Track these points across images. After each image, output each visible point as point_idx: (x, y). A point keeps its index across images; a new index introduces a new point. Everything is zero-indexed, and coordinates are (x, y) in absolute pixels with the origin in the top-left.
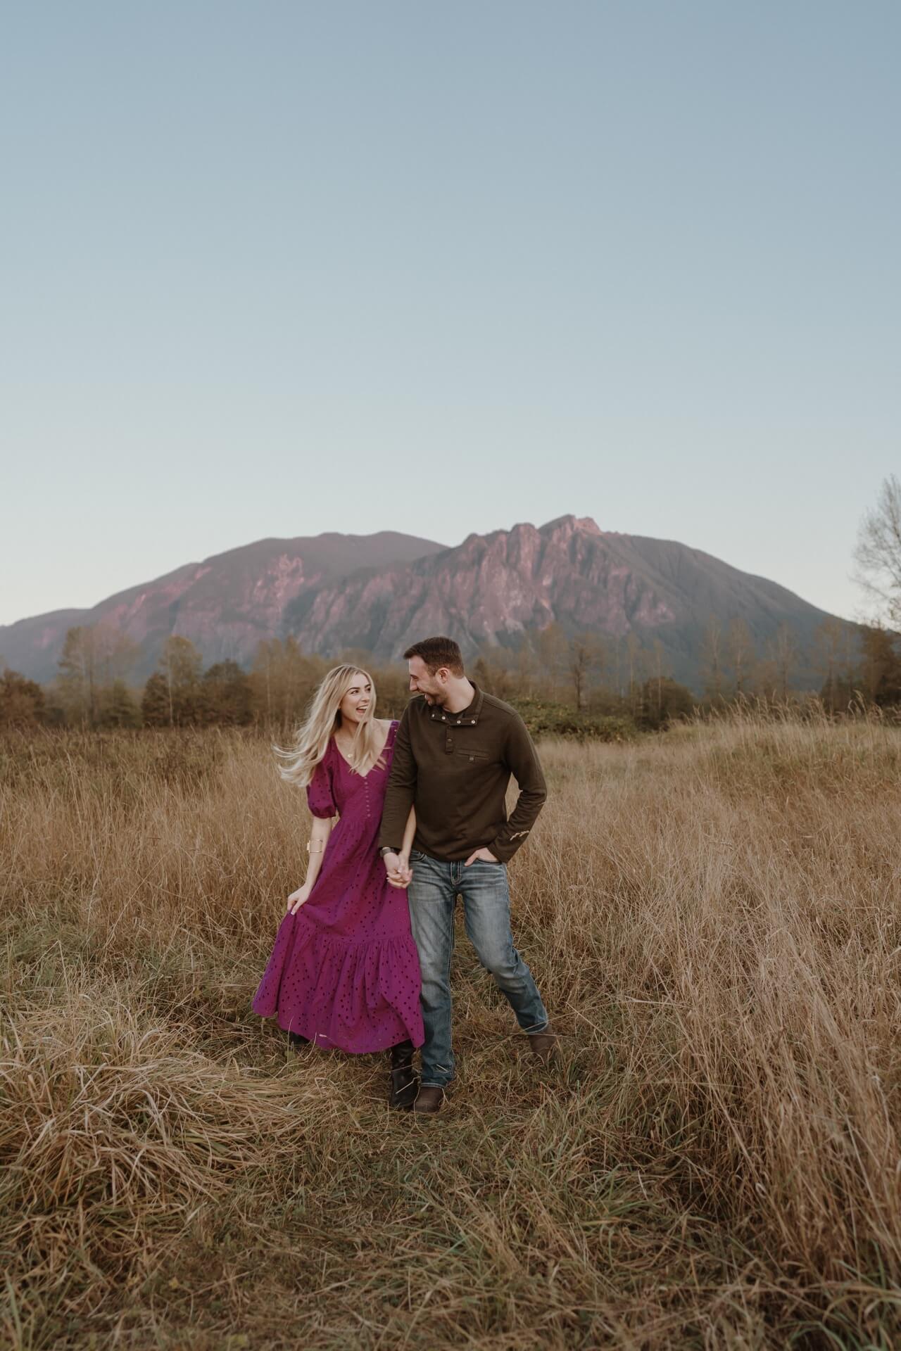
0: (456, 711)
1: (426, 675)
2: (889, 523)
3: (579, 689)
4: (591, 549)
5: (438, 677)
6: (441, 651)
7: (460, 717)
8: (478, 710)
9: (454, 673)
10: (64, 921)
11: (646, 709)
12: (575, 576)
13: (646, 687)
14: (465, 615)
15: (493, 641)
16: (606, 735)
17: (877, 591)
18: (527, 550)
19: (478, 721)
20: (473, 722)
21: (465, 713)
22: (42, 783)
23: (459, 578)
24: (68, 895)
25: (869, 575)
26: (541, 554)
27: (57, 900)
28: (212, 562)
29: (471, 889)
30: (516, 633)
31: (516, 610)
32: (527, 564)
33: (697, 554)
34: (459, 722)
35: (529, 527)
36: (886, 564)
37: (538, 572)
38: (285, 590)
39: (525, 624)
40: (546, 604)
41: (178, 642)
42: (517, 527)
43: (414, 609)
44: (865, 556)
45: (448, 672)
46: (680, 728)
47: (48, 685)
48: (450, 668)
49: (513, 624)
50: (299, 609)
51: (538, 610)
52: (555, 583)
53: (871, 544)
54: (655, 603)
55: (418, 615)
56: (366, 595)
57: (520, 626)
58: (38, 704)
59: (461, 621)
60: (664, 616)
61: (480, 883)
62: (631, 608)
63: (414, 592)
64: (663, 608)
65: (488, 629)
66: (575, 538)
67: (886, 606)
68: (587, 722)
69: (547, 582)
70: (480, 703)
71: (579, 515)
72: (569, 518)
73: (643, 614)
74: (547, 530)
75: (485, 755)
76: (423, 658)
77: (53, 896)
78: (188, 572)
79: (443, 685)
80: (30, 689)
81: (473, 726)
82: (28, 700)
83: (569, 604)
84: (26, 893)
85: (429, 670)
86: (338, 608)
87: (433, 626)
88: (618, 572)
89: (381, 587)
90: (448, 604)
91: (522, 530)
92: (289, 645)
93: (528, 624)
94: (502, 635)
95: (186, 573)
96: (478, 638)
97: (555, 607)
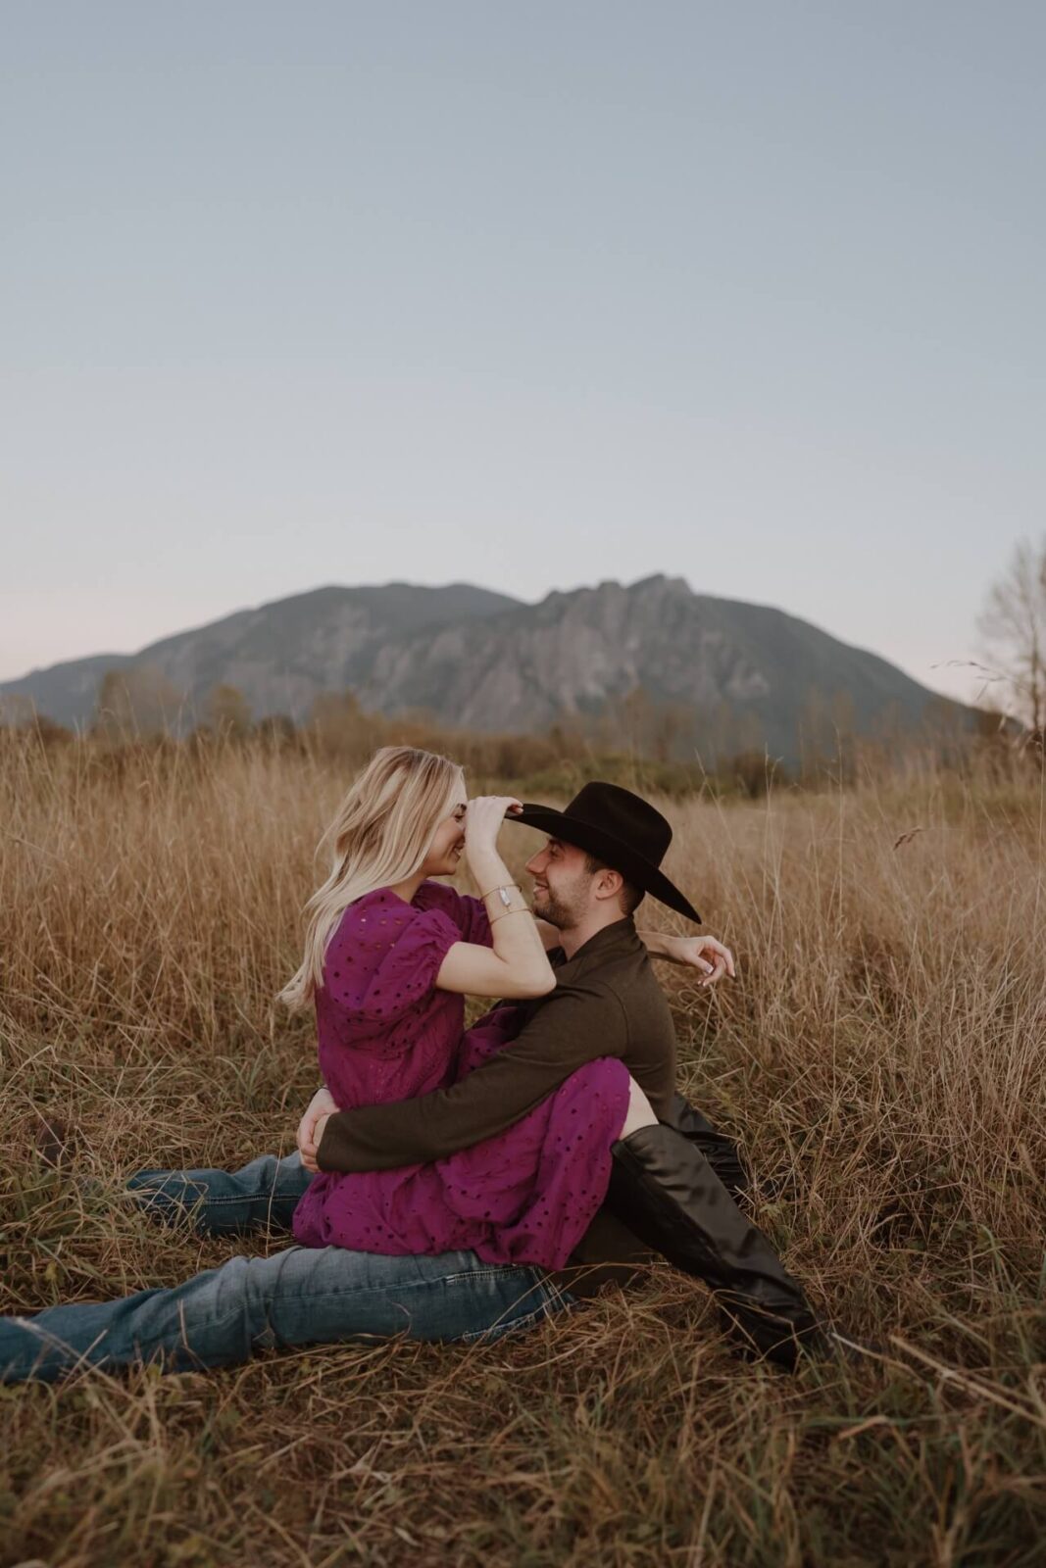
2: (1018, 589)
3: (664, 760)
4: (682, 611)
12: (663, 640)
14: (542, 678)
15: (571, 707)
17: (1001, 665)
18: (612, 611)
23: (537, 635)
25: (992, 645)
26: (629, 612)
28: (269, 608)
30: (597, 700)
31: (597, 675)
32: (611, 624)
35: (615, 585)
36: (1010, 633)
37: (623, 634)
38: (347, 642)
39: (608, 689)
40: (630, 668)
41: (226, 692)
42: (602, 586)
43: (487, 669)
44: (989, 626)
49: (594, 689)
50: (362, 666)
51: (622, 675)
52: (641, 647)
53: (997, 609)
54: (748, 673)
55: (491, 675)
56: (434, 652)
57: (601, 692)
59: (537, 684)
60: (758, 687)
62: (723, 677)
63: (487, 649)
64: (757, 679)
65: (567, 694)
66: (664, 600)
67: (1009, 682)
69: (633, 643)
72: (657, 579)
73: (736, 685)
74: (636, 589)
83: (656, 669)
86: (404, 664)
87: (505, 687)
88: (711, 637)
89: (450, 644)
90: (524, 664)
91: (608, 588)
92: (349, 701)
93: (611, 690)
94: (582, 701)
95: (239, 620)
96: (555, 703)
97: (640, 673)
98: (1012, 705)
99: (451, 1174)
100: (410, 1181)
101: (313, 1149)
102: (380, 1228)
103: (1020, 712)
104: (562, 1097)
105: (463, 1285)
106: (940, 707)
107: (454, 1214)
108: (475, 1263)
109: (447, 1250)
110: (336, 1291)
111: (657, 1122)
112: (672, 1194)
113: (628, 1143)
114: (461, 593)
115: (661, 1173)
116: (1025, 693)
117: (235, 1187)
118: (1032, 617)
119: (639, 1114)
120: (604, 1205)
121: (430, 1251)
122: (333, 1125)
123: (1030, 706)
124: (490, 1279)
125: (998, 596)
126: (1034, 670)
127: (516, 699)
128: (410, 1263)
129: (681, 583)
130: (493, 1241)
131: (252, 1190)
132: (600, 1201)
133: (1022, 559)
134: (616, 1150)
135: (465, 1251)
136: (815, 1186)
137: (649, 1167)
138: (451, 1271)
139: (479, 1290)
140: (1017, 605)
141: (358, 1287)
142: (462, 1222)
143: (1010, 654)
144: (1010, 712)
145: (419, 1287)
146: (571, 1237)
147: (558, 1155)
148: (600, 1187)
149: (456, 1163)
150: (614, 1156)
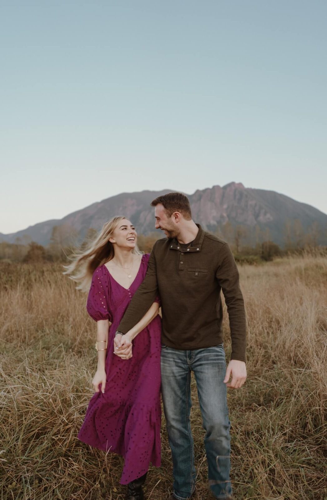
0: (187, 242)
1: (165, 216)
3: (238, 246)
4: (241, 194)
5: (173, 218)
6: (176, 201)
7: (189, 246)
8: (201, 241)
9: (184, 216)
10: (59, 333)
11: (263, 253)
12: (236, 204)
13: (263, 245)
16: (250, 263)
18: (217, 196)
19: (201, 249)
20: (198, 249)
21: (192, 244)
22: (49, 282)
23: (193, 205)
24: (59, 323)
26: (223, 196)
27: (56, 326)
28: (104, 202)
29: (201, 365)
30: (214, 226)
31: (214, 218)
32: (217, 200)
33: (282, 196)
34: (188, 250)
35: (218, 187)
37: (222, 203)
38: (131, 211)
39: (218, 222)
40: (225, 215)
42: (214, 187)
45: (180, 215)
46: (278, 260)
47: (47, 246)
48: (181, 213)
49: (213, 222)
51: (222, 217)
52: (228, 207)
54: (265, 214)
57: (215, 223)
58: (43, 253)
60: (269, 218)
61: (208, 360)
62: (257, 216)
64: (268, 216)
66: (235, 190)
68: (243, 258)
69: (225, 206)
70: (202, 237)
71: (237, 182)
72: (233, 183)
73: (261, 218)
74: (225, 187)
75: (206, 271)
76: (163, 204)
77: (54, 324)
79: (176, 224)
80: (40, 248)
81: (198, 252)
82: (40, 252)
83: (234, 214)
84: (44, 322)
85: (167, 213)
86: (149, 218)
88: (252, 203)
91: (216, 188)
94: (209, 226)
97: (228, 216)
129: (240, 185)
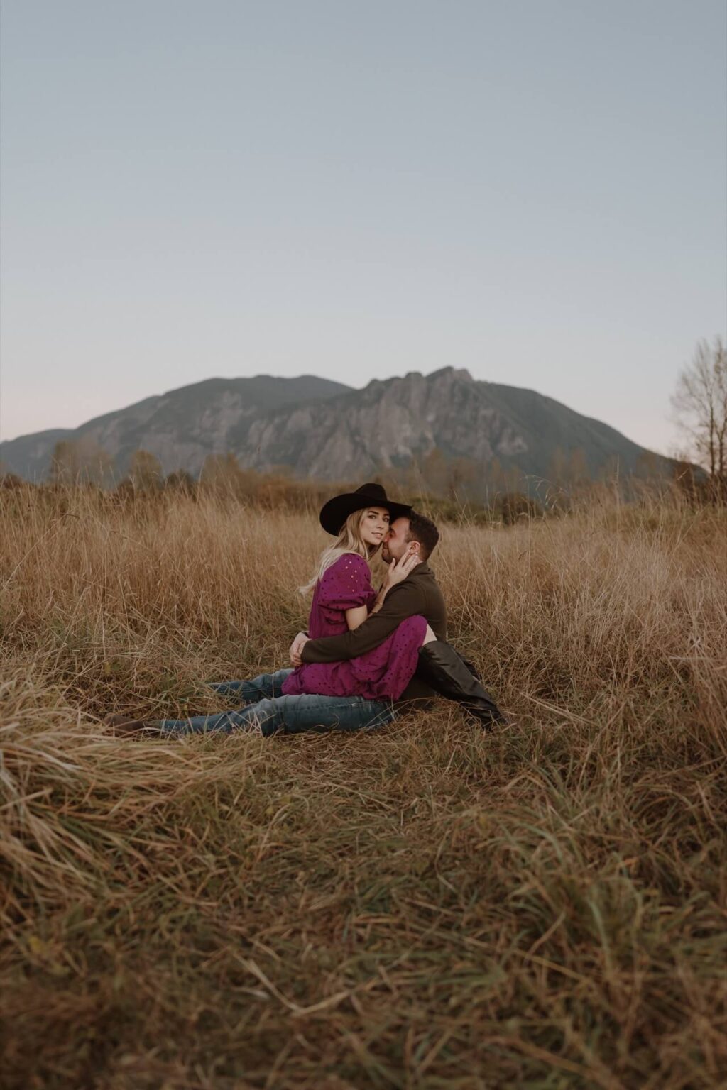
2: (700, 376)
4: (466, 394)
11: (504, 516)
12: (453, 414)
14: (367, 443)
15: (388, 463)
17: (687, 429)
18: (416, 394)
23: (363, 412)
25: (683, 416)
26: (428, 395)
28: (171, 395)
30: (406, 458)
31: (406, 440)
32: (415, 404)
33: (548, 400)
35: (418, 375)
36: (694, 407)
37: (424, 411)
38: (228, 419)
39: (414, 450)
40: (430, 435)
41: (143, 456)
42: (409, 375)
43: (328, 436)
44: (678, 403)
49: (404, 450)
50: (238, 436)
51: (424, 440)
52: (437, 420)
53: (685, 391)
54: (513, 437)
55: (331, 441)
56: (290, 425)
57: (409, 452)
59: (364, 447)
60: (519, 447)
62: (495, 441)
63: (328, 423)
64: (519, 441)
65: (385, 454)
66: (453, 385)
67: (693, 440)
69: (431, 418)
71: (457, 367)
72: (449, 369)
73: (504, 445)
74: (432, 377)
78: (151, 402)
83: (448, 435)
86: (268, 434)
87: (341, 450)
88: (486, 412)
89: (301, 419)
90: (354, 433)
91: (412, 377)
92: (230, 460)
93: (415, 450)
94: (395, 459)
95: (150, 403)
96: (376, 460)
97: (437, 438)
98: (697, 457)
99: (356, 663)
100: (338, 667)
101: (299, 655)
102: (325, 684)
103: (702, 462)
104: (398, 631)
105: (358, 707)
106: (646, 457)
107: (356, 679)
108: (362, 699)
109: (351, 695)
110: (308, 708)
111: (436, 639)
112: (443, 667)
113: (425, 648)
114: (308, 381)
115: (438, 659)
116: (705, 448)
117: (251, 685)
118: (710, 395)
119: (430, 636)
120: (416, 673)
121: (345, 695)
122: (308, 645)
123: (709, 458)
124: (369, 705)
125: (685, 381)
126: (711, 434)
127: (348, 458)
128: (337, 699)
129: (464, 372)
130: (370, 690)
131: (259, 686)
132: (414, 672)
133: (702, 354)
134: (421, 650)
135: (358, 696)
136: (510, 681)
137: (433, 657)
138: (354, 702)
139: (365, 710)
140: (700, 388)
141: (317, 707)
142: (359, 682)
143: (694, 420)
144: (694, 461)
145: (342, 707)
146: (402, 686)
147: (397, 652)
148: (413, 666)
149: (358, 660)
150: (420, 654)
